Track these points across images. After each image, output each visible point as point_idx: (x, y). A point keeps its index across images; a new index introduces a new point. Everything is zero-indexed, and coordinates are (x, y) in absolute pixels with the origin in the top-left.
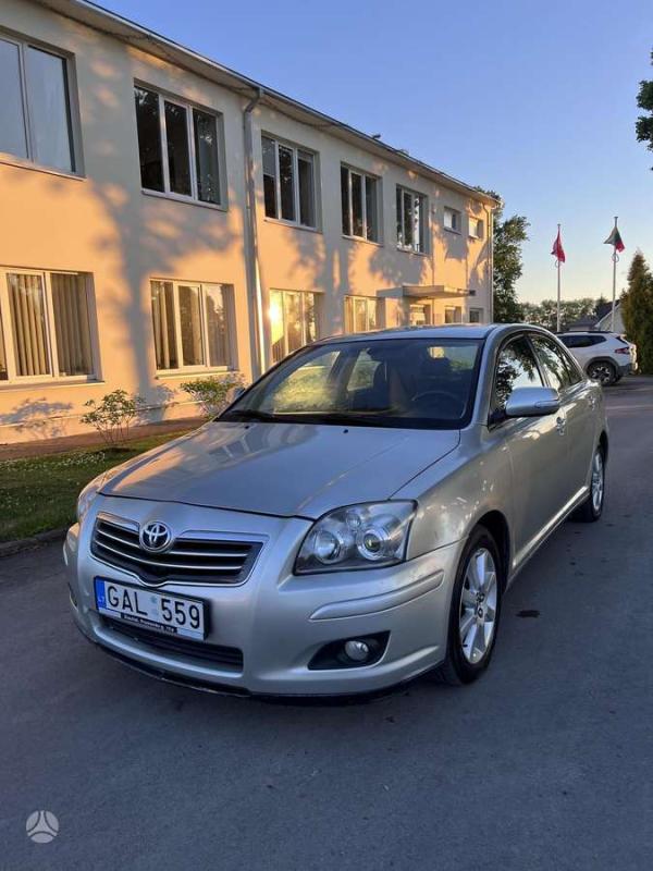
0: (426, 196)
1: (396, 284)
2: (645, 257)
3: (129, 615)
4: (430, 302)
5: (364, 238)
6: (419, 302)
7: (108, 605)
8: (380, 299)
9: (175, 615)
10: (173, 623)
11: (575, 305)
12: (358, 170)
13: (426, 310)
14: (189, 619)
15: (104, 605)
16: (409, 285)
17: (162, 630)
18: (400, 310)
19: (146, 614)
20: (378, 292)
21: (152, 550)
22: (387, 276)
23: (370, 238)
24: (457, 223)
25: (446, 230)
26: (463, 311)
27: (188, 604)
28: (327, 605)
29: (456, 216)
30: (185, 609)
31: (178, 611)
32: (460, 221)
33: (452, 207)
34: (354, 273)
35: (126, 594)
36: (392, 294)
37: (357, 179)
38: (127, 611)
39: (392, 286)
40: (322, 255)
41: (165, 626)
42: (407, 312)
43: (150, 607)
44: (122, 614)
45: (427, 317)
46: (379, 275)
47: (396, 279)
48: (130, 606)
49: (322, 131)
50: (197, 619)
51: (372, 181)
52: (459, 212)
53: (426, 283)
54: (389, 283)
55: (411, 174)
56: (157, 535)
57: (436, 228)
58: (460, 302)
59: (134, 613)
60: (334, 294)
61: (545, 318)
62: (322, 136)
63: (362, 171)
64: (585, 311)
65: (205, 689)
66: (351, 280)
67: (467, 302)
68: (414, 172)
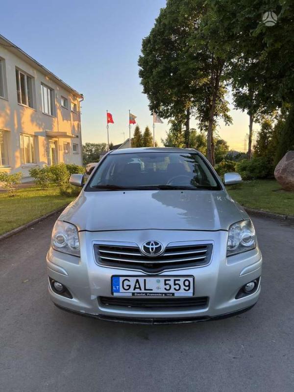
0: (53, 90)
1: (43, 129)
2: (140, 128)
3: (138, 293)
4: (57, 139)
5: (27, 106)
6: (53, 139)
7: (121, 290)
8: (36, 137)
9: (173, 286)
10: (172, 291)
11: (99, 145)
12: (23, 71)
13: (55, 143)
14: (183, 287)
15: (118, 291)
16: (48, 130)
17: (164, 297)
18: (45, 142)
19: (152, 290)
20: (35, 133)
21: (152, 255)
22: (39, 125)
23: (29, 106)
24: (66, 104)
25: (62, 106)
26: (71, 145)
27: (182, 279)
28: (246, 267)
29: (65, 100)
30: (181, 283)
31: (175, 284)
32: (67, 102)
33: (64, 96)
34: (23, 123)
35: (137, 281)
36: (41, 134)
37: (22, 77)
38: (138, 291)
39: (41, 130)
40: (8, 112)
41: (165, 294)
42: (48, 144)
43: (155, 285)
44: (133, 294)
45: (56, 146)
46: (35, 124)
47: (43, 127)
48: (140, 288)
49: (6, 49)
50: (189, 286)
51: (30, 78)
52: (66, 99)
53: (55, 130)
54: (40, 128)
55: (47, 78)
56: (154, 247)
57: (58, 105)
58: (69, 140)
59: (143, 291)
60: (15, 131)
61: (87, 151)
62: (6, 51)
63: (25, 73)
64: (103, 148)
65: (184, 322)
66: (23, 126)
67: (72, 141)
68: (48, 77)
